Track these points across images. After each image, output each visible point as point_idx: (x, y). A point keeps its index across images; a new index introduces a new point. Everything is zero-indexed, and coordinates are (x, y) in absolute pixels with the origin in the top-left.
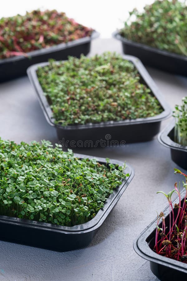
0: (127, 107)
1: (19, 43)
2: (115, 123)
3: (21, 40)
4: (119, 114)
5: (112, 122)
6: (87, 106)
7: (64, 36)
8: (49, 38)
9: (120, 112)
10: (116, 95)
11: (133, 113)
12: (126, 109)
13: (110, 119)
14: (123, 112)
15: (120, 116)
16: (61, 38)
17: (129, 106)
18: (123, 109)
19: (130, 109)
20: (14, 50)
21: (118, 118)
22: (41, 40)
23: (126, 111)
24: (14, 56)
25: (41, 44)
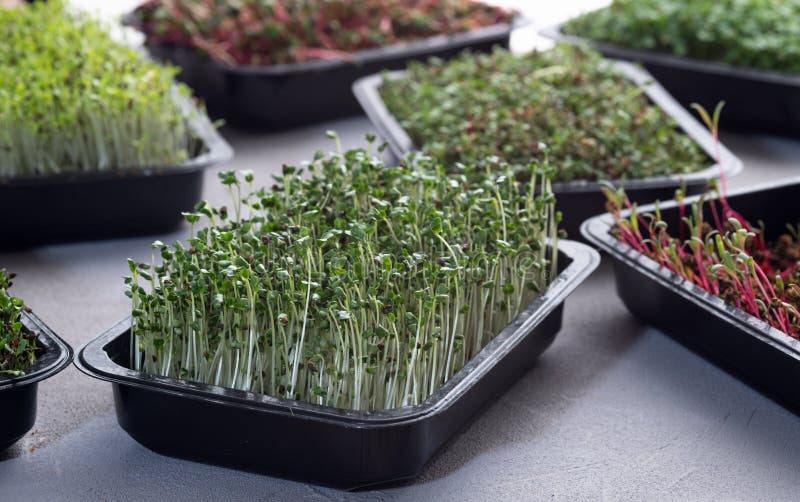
0: (621, 150)
1: (328, 31)
2: (592, 184)
3: (335, 24)
4: (602, 163)
5: (583, 183)
6: (517, 144)
7: (445, 21)
8: (404, 21)
9: (605, 158)
10: (593, 122)
11: (637, 164)
12: (618, 154)
13: (578, 176)
14: (612, 161)
15: (606, 169)
16: (434, 24)
17: (626, 148)
18: (612, 153)
19: (629, 153)
20: (316, 45)
21: (600, 174)
22: (385, 26)
23: (619, 159)
24: (317, 58)
25: (384, 36)
